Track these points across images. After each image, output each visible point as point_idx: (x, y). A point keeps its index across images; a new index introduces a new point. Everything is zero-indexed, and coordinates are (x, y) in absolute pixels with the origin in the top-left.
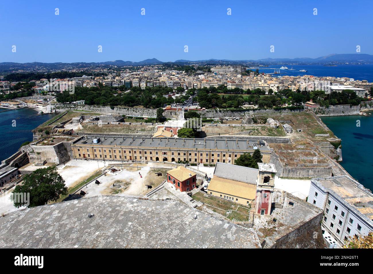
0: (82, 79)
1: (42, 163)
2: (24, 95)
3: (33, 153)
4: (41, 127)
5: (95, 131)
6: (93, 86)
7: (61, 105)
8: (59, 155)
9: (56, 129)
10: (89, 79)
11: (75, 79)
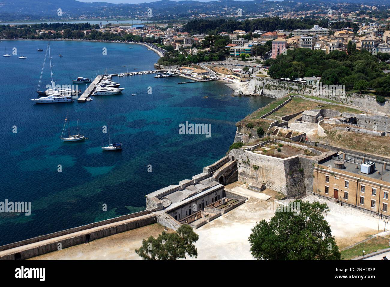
0: (314, 34)
1: (260, 186)
2: (214, 57)
3: (247, 165)
4: (251, 119)
5: (351, 146)
6: (335, 49)
7: (274, 83)
8: (289, 179)
9: (276, 127)
10: (325, 34)
11: (297, 32)
